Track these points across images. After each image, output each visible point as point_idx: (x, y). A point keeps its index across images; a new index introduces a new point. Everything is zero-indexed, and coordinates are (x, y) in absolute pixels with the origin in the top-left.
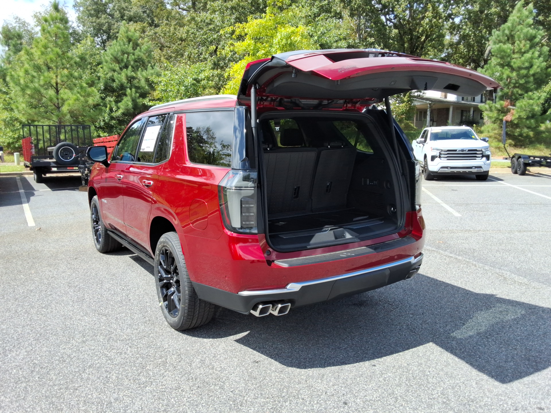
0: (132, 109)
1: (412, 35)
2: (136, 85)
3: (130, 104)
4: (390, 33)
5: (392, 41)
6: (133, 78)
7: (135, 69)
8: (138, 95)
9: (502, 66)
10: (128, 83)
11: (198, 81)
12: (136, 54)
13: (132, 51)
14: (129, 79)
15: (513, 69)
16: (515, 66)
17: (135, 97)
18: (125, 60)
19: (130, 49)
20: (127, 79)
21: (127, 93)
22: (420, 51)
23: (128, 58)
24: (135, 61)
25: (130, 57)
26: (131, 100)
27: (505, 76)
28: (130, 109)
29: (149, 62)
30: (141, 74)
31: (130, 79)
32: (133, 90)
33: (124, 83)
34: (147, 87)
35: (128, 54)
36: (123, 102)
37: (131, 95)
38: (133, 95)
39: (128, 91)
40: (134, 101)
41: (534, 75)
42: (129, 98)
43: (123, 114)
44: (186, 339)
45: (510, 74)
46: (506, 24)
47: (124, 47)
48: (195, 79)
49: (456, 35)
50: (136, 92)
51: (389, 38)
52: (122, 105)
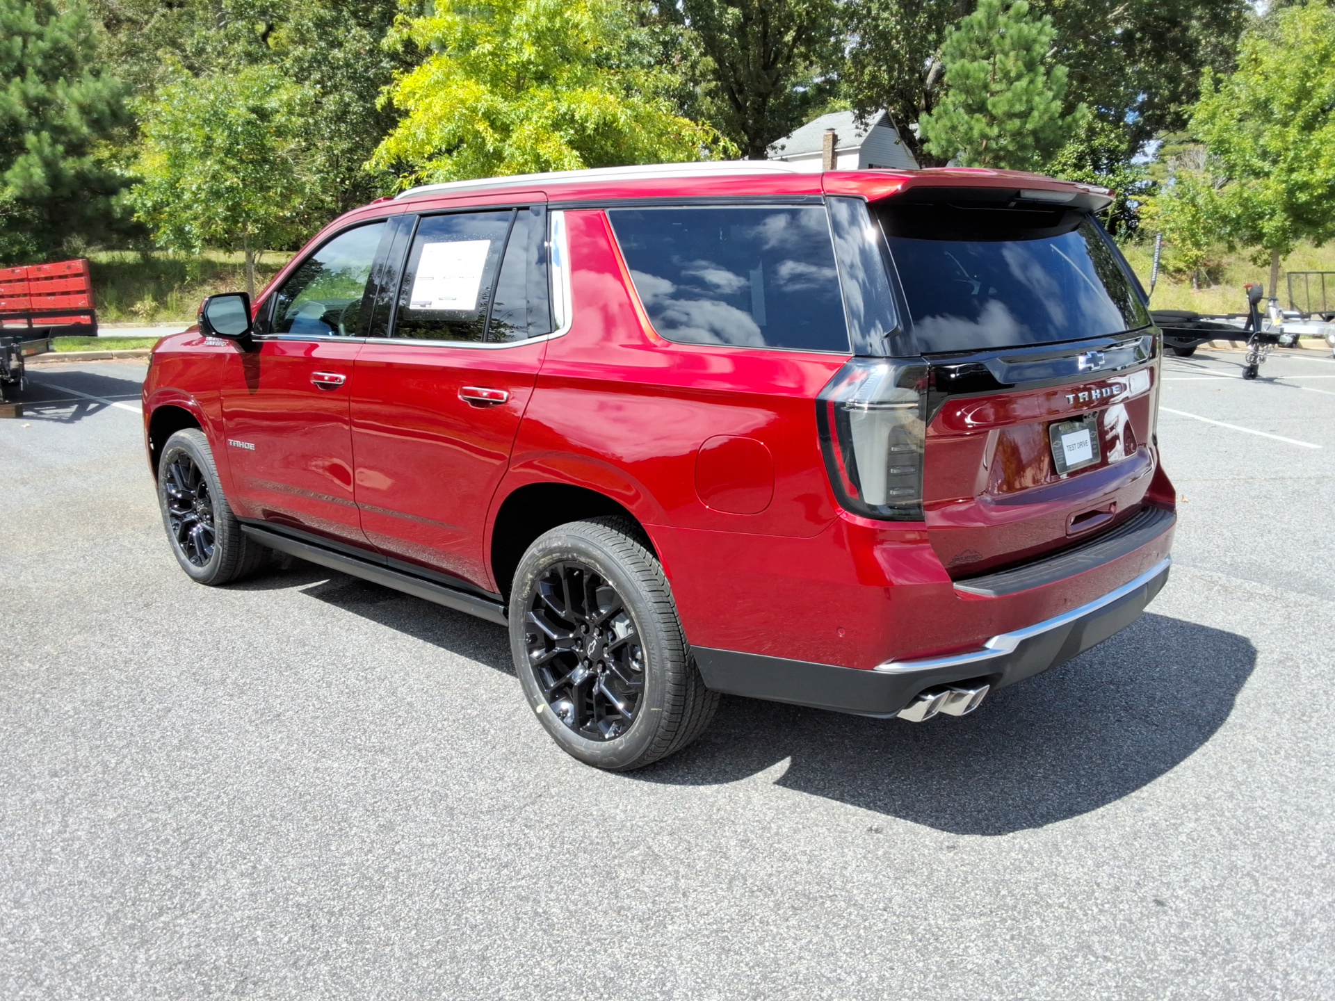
0: (47, 187)
1: (766, 25)
2: (55, 123)
3: (38, 174)
4: (721, 15)
5: (727, 37)
6: (44, 102)
7: (49, 76)
8: (60, 148)
9: (970, 110)
10: (30, 115)
11: (263, 114)
12: (48, 36)
13: (35, 28)
14: (35, 104)
15: (993, 119)
16: (999, 111)
17: (54, 155)
18: (18, 53)
19: (30, 23)
20: (29, 106)
21: (29, 146)
22: (783, 64)
23: (25, 46)
24: (47, 57)
25: (30, 46)
26: (40, 164)
27: (976, 133)
28: (41, 187)
29: (87, 58)
30: (66, 94)
31: (38, 106)
32: (45, 135)
33: (21, 116)
34: (85, 130)
35: (25, 35)
36: (16, 168)
37: (40, 152)
38: (47, 150)
39: (30, 139)
40: (49, 164)
41: (1034, 133)
42: (34, 158)
43: (21, 201)
44: (653, 792)
45: (987, 130)
46: (974, 14)
47: (11, 16)
48: (253, 110)
49: (854, 31)
50: (55, 142)
51: (721, 29)
52: (15, 176)
